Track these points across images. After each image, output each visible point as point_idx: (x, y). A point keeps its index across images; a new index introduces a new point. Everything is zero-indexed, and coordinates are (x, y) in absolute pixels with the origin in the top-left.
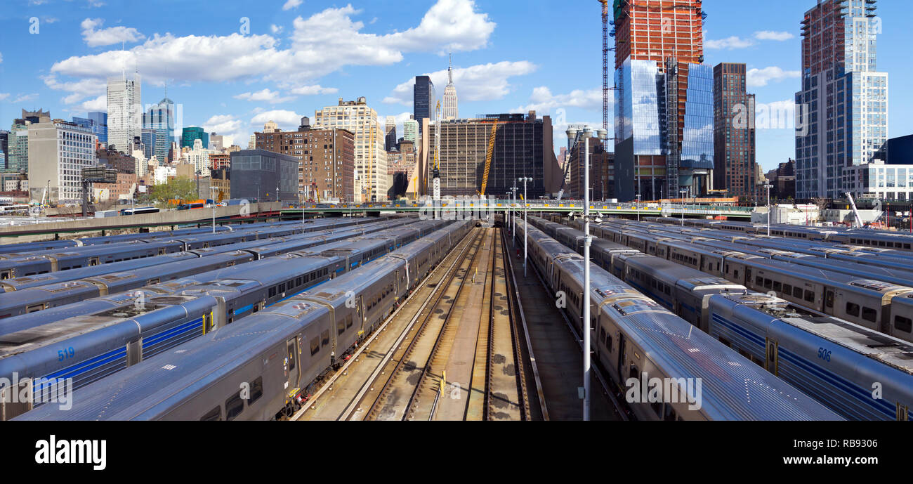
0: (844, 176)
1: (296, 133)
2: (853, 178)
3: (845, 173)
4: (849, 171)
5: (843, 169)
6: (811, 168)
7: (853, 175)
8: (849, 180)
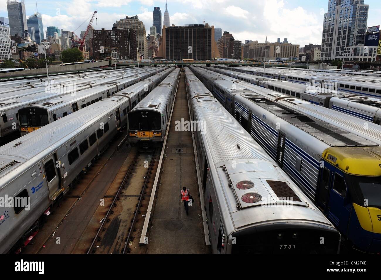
0: (345, 51)
1: (111, 30)
2: (349, 52)
3: (345, 49)
4: (347, 49)
5: (345, 48)
6: (329, 47)
7: (349, 50)
8: (347, 52)
